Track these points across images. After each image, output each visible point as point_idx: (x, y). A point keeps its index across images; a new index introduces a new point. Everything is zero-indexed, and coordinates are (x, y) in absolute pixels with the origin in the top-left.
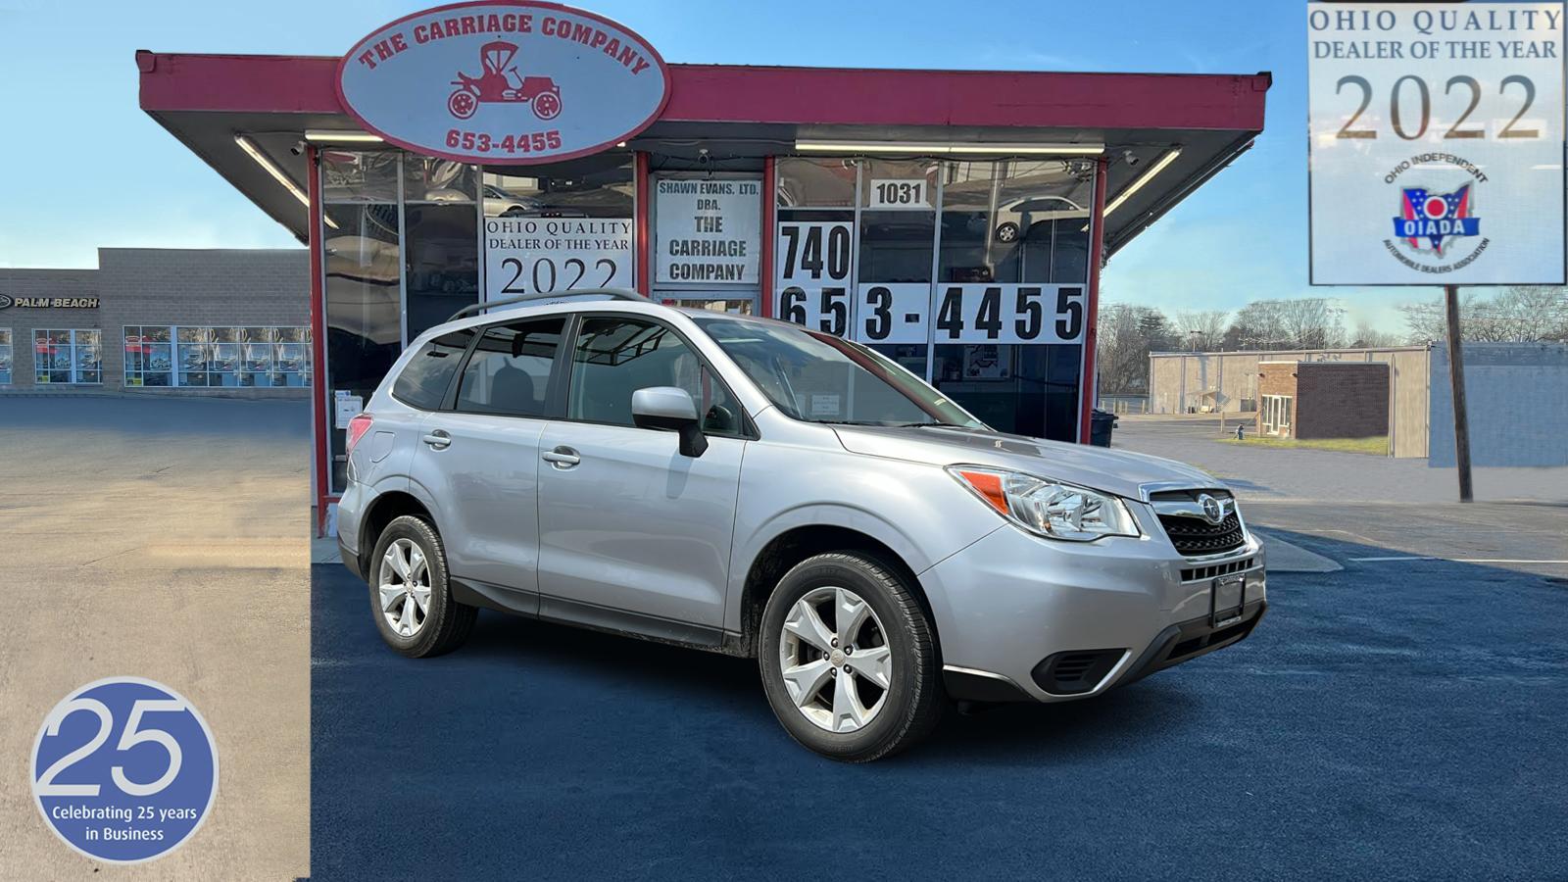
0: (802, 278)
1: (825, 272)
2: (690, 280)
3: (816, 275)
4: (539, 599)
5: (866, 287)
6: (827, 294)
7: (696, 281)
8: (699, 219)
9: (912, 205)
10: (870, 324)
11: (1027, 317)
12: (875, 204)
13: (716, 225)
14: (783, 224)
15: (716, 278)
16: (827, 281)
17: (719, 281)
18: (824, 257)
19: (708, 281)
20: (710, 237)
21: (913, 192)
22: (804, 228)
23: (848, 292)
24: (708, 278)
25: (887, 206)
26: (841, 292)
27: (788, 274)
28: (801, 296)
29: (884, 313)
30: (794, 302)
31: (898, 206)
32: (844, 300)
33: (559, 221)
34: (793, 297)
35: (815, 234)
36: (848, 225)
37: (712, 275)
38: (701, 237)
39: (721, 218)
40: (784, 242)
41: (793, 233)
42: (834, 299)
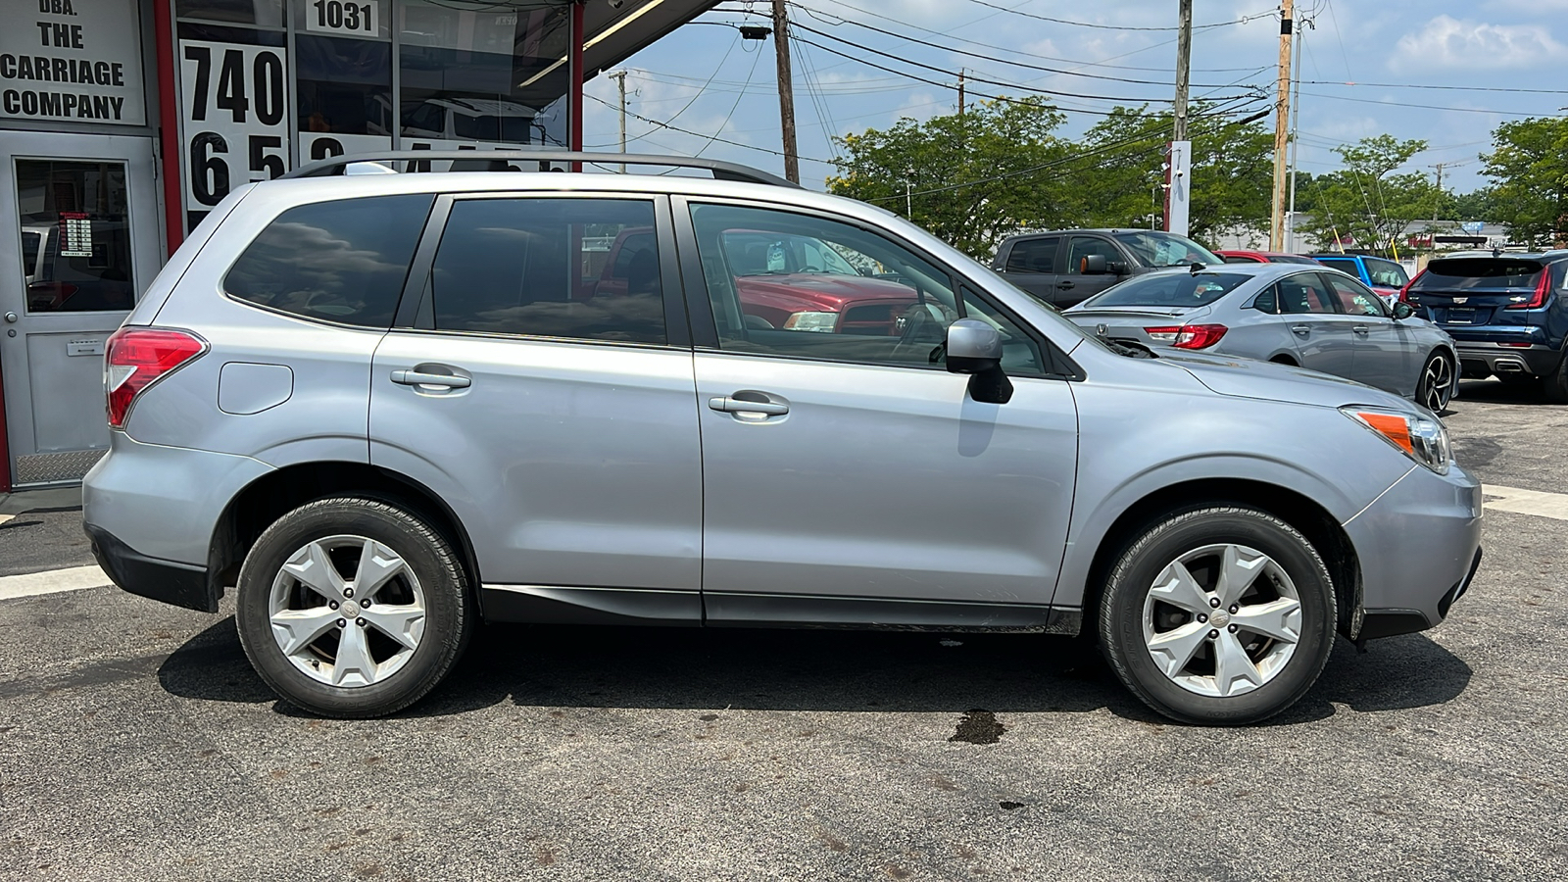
0: (218, 120)
1: (251, 113)
2: (38, 115)
3: (239, 117)
5: (308, 138)
6: (257, 143)
7: (48, 117)
8: (44, 26)
9: (360, 32)
12: (313, 25)
13: (67, 36)
14: (184, 43)
15: (81, 115)
16: (254, 125)
17: (86, 119)
18: (249, 93)
19: (67, 119)
20: (67, 54)
21: (361, 15)
22: (218, 51)
23: (284, 141)
24: (67, 114)
25: (328, 29)
26: (275, 142)
27: (199, 113)
28: (220, 145)
30: (210, 153)
31: (343, 30)
32: (281, 153)
34: (209, 146)
35: (233, 61)
36: (279, 52)
37: (74, 111)
38: (52, 52)
39: (80, 28)
40: (189, 69)
41: (202, 56)
42: (267, 151)
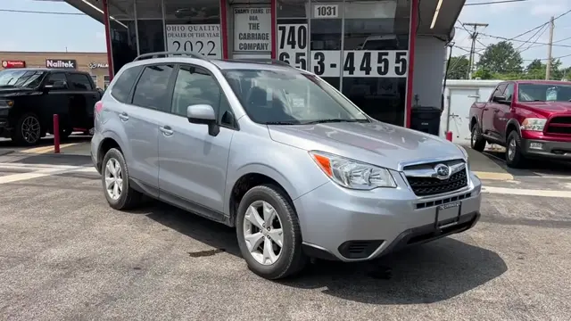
0: (287, 48)
1: (297, 46)
2: (247, 50)
3: (293, 47)
4: (159, 191)
5: (314, 52)
6: (298, 55)
7: (249, 50)
8: (250, 24)
9: (332, 16)
10: (316, 68)
11: (382, 65)
12: (317, 16)
13: (256, 26)
14: (279, 25)
15: (257, 49)
16: (298, 50)
18: (296, 39)
20: (255, 32)
21: (332, 10)
22: (288, 27)
23: (306, 54)
24: (254, 49)
25: (321, 16)
26: (304, 54)
27: (282, 47)
28: (288, 56)
29: (321, 63)
30: (285, 59)
31: (326, 16)
32: (305, 58)
33: (193, 26)
34: (284, 56)
35: (292, 29)
36: (305, 25)
38: (251, 32)
39: (259, 24)
40: (280, 33)
41: (283, 29)
42: (301, 57)
